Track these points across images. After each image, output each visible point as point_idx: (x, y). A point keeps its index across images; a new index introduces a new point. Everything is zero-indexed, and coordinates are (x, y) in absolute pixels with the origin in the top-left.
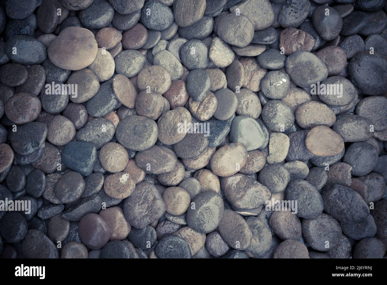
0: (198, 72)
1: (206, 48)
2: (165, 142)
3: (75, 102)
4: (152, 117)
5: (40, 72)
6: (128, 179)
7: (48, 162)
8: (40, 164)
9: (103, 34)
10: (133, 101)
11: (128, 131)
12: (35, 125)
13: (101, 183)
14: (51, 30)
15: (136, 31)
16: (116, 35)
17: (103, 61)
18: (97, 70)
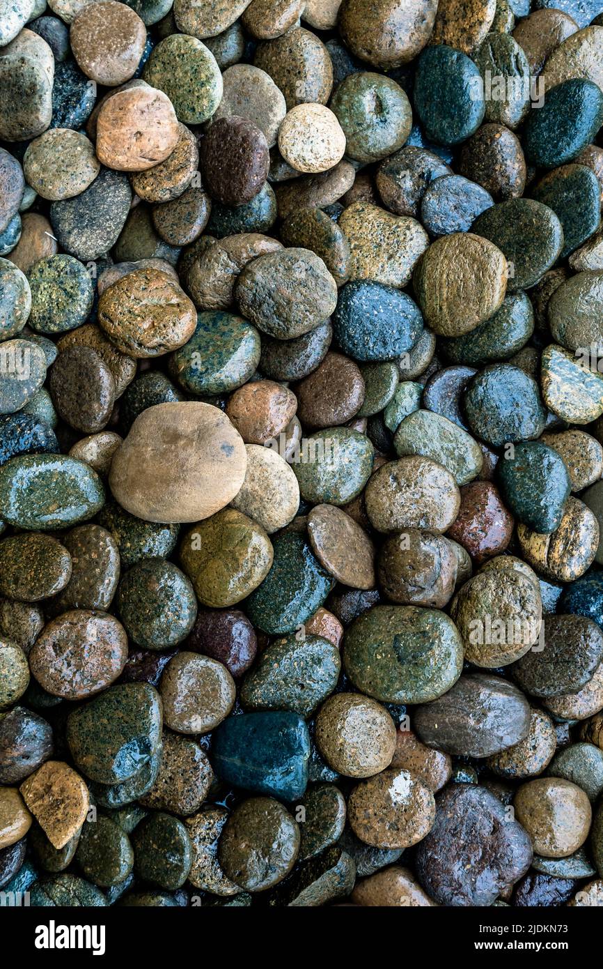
0: (526, 451)
1: (531, 382)
2: (484, 664)
3: (216, 606)
4: (434, 603)
5: (101, 543)
6: (411, 787)
7: (179, 784)
8: (158, 794)
9: (245, 403)
10: (369, 569)
11: (379, 657)
12: (124, 693)
13: (341, 815)
14: (102, 422)
15: (329, 374)
16: (282, 399)
17: (267, 478)
18: (255, 505)
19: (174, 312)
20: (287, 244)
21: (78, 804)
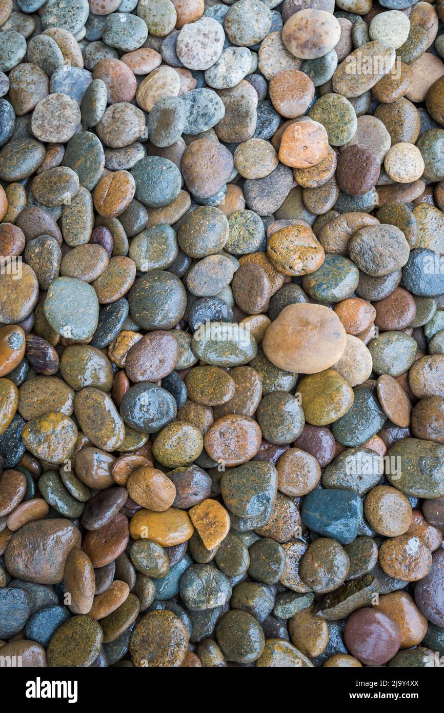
3: (315, 424)
5: (253, 378)
6: (419, 546)
7: (281, 523)
8: (267, 528)
10: (407, 415)
11: (409, 468)
12: (257, 466)
13: (375, 556)
14: (261, 309)
15: (397, 300)
16: (368, 310)
17: (355, 355)
18: (346, 369)
19: (313, 252)
20: (382, 222)
21: (223, 526)
